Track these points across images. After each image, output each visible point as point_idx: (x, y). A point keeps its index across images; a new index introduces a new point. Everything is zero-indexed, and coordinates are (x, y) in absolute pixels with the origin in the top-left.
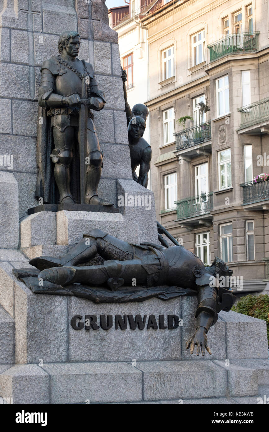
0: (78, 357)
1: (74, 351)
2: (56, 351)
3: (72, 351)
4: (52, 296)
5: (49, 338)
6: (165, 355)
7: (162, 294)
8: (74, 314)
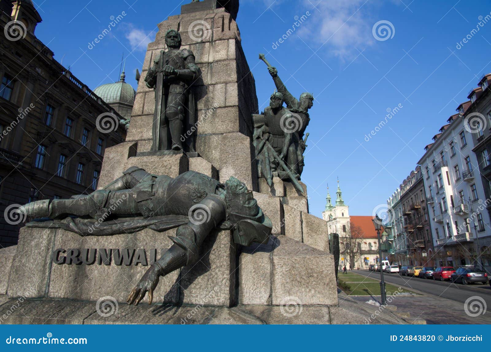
0: (57, 294)
1: (53, 287)
2: (36, 286)
3: (52, 287)
4: (41, 229)
5: (33, 272)
6: (156, 298)
7: (155, 224)
8: (60, 247)
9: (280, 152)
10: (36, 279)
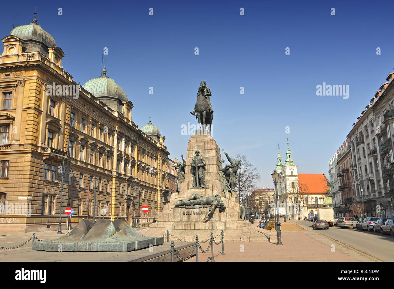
1: (183, 219)
2: (180, 219)
7: (204, 206)
8: (184, 211)
9: (228, 182)
10: (179, 217)
